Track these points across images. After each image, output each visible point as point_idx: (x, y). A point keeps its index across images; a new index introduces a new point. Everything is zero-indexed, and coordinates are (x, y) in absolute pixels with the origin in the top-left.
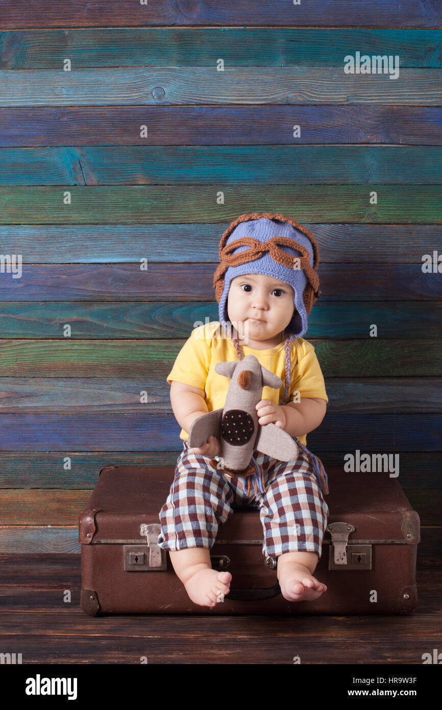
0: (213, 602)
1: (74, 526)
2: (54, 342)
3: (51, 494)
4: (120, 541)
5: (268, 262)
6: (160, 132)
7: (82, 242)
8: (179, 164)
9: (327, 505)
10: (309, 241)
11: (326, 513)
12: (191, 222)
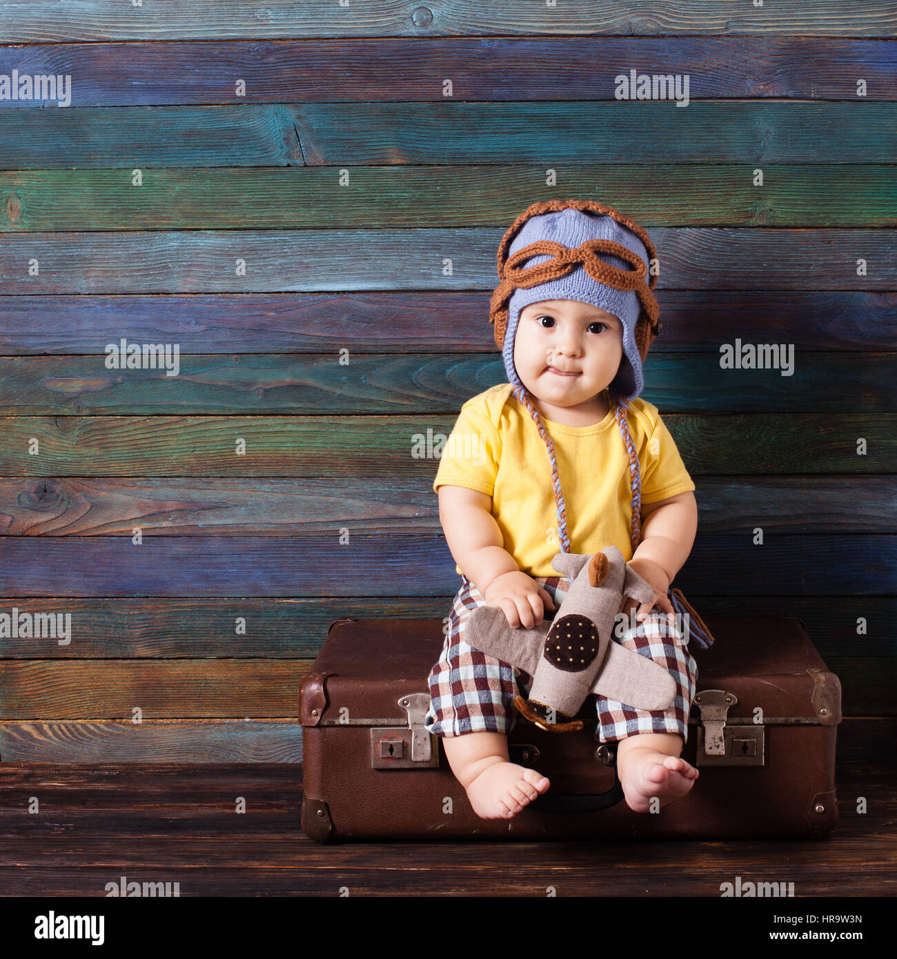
0: (509, 810)
1: (287, 719)
2: (255, 419)
3: (250, 667)
4: (366, 721)
5: (582, 280)
6: (425, 80)
7: (299, 257)
8: (455, 132)
9: (695, 662)
10: (642, 245)
11: (693, 674)
12: (475, 224)
